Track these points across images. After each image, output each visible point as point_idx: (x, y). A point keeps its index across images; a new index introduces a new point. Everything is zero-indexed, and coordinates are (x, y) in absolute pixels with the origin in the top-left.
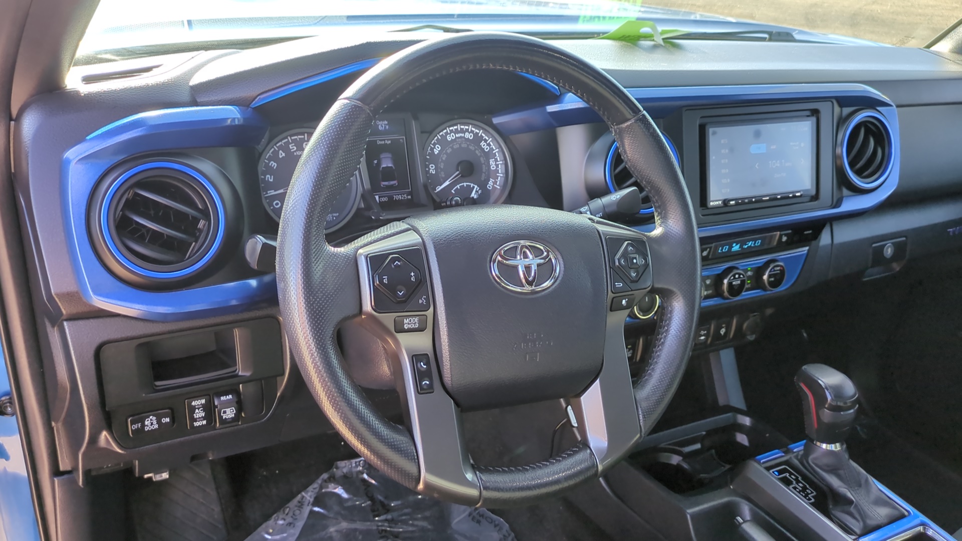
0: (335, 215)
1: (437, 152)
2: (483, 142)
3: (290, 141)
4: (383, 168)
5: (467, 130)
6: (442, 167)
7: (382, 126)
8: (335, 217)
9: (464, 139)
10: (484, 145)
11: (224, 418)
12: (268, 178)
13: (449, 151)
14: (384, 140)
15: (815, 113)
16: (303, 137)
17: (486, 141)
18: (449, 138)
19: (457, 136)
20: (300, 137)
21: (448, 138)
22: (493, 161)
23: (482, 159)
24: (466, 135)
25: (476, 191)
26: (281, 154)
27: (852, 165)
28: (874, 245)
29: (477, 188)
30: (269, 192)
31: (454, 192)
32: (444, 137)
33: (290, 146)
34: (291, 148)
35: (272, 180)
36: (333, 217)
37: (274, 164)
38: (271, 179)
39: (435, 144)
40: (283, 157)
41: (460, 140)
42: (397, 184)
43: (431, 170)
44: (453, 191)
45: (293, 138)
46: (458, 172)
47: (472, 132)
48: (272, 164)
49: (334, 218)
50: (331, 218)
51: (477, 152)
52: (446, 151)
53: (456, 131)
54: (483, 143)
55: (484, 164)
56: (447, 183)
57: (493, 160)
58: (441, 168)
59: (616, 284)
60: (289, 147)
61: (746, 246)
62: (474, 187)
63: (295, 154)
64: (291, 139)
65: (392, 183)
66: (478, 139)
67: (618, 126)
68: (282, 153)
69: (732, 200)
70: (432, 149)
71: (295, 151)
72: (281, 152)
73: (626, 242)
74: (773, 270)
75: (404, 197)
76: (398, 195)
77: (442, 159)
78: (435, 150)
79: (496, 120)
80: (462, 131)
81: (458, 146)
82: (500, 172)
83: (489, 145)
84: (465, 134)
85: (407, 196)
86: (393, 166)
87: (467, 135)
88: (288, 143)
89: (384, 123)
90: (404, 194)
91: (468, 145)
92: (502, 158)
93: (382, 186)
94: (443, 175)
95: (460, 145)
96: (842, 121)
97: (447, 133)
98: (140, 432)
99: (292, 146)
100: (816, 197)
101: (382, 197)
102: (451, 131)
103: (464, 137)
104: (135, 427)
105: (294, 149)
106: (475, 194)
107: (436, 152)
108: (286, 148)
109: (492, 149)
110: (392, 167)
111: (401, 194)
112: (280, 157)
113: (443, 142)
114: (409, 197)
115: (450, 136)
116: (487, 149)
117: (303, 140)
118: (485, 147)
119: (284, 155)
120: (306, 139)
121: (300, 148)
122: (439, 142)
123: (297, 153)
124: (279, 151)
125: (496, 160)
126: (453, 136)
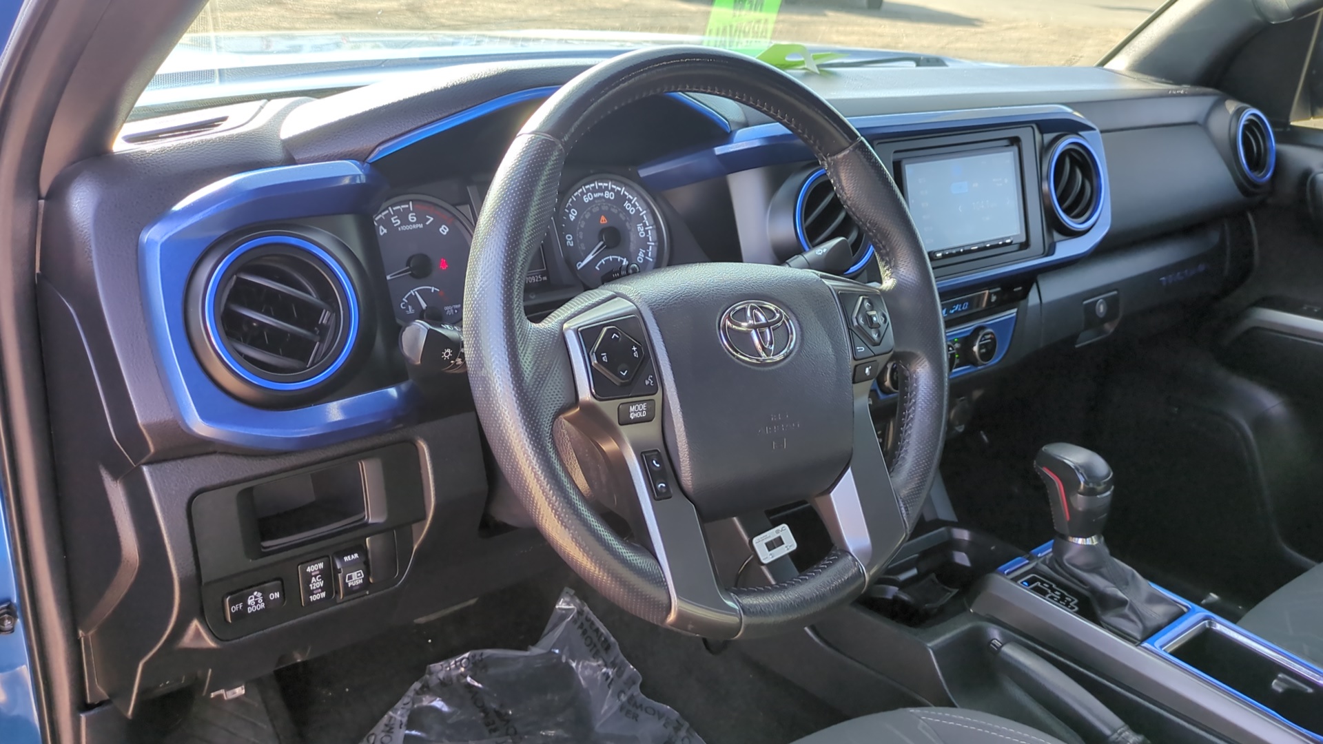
0: (456, 306)
1: (574, 217)
2: (627, 202)
3: (392, 213)
5: (606, 188)
6: (581, 237)
8: (457, 309)
9: (604, 200)
10: (628, 207)
11: (349, 586)
13: (587, 216)
15: (1015, 141)
16: (407, 206)
17: (630, 201)
18: (586, 200)
19: (596, 195)
20: (403, 206)
21: (585, 199)
22: (641, 226)
23: (628, 225)
24: (606, 194)
26: (382, 231)
27: (1061, 202)
28: (1085, 302)
29: (626, 262)
31: (598, 269)
32: (580, 198)
33: (392, 219)
34: (394, 222)
36: (454, 309)
39: (569, 209)
40: (385, 233)
41: (599, 201)
43: (568, 242)
44: (597, 268)
45: (394, 209)
46: (601, 243)
47: (613, 190)
49: (456, 311)
50: (452, 311)
51: (621, 215)
52: (584, 216)
53: (594, 191)
54: (626, 204)
55: (631, 230)
56: (590, 257)
57: (641, 224)
58: (579, 238)
59: (858, 348)
60: (391, 221)
61: (953, 311)
63: (399, 229)
64: (393, 210)
66: (620, 199)
67: (833, 158)
68: (383, 229)
69: (939, 251)
70: (567, 215)
71: (399, 226)
72: (381, 227)
73: (861, 298)
74: (983, 339)
75: (539, 279)
76: (531, 276)
77: (580, 227)
78: (570, 215)
79: (644, 173)
80: (601, 190)
81: (597, 209)
82: (650, 240)
83: (634, 206)
84: (604, 194)
85: (542, 277)
87: (608, 195)
88: (389, 216)
90: (538, 275)
91: (610, 208)
92: (653, 222)
94: (583, 247)
95: (600, 207)
96: (1045, 149)
97: (583, 193)
98: (241, 615)
99: (395, 220)
100: (1025, 245)
102: (588, 190)
103: (604, 197)
104: (235, 608)
105: (397, 222)
107: (572, 218)
108: (387, 223)
109: (638, 212)
111: (534, 275)
112: (381, 234)
113: (580, 205)
114: (545, 278)
115: (587, 197)
116: (632, 211)
117: (407, 211)
118: (630, 209)
119: (385, 231)
120: (411, 209)
121: (405, 222)
122: (574, 205)
123: (402, 228)
124: (379, 226)
125: (645, 225)
126: (591, 197)
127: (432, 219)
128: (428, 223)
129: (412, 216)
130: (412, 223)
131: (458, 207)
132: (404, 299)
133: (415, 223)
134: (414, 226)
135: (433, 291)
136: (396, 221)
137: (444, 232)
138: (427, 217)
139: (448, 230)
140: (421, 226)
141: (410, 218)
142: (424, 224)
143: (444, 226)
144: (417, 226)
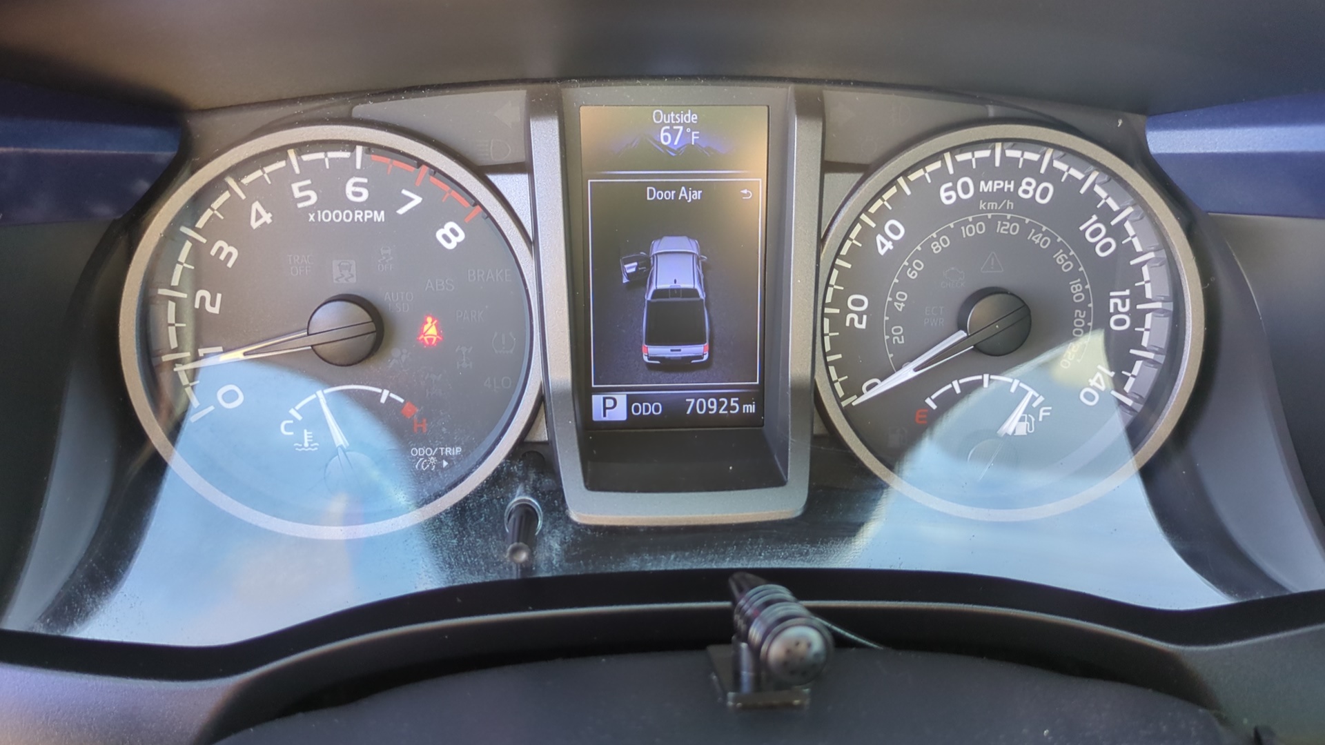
0: (448, 451)
1: (889, 245)
2: (1094, 218)
3: (297, 171)
4: (658, 293)
5: (1031, 169)
6: (900, 307)
7: (674, 133)
8: (447, 458)
9: (1011, 205)
10: (1096, 233)
12: (203, 299)
13: (937, 248)
14: (676, 187)
16: (346, 156)
17: (1106, 215)
18: (947, 196)
19: (986, 187)
20: (333, 156)
21: (943, 195)
22: (1123, 298)
23: (1076, 288)
24: (1024, 186)
25: (1029, 409)
26: (259, 217)
29: (1033, 399)
30: (202, 352)
31: (934, 407)
32: (928, 192)
33: (295, 187)
34: (297, 194)
35: (216, 310)
36: (439, 457)
37: (227, 249)
38: (213, 304)
39: (880, 217)
40: (266, 225)
41: (992, 205)
42: (706, 357)
43: (849, 316)
44: (928, 401)
45: (307, 160)
46: (961, 335)
47: (1052, 174)
48: (221, 249)
49: (444, 463)
50: (433, 460)
51: (1060, 257)
52: (927, 246)
53: (985, 170)
54: (1091, 225)
55: (1083, 306)
56: (907, 373)
57: (1127, 292)
58: (892, 310)
60: (291, 194)
62: (1021, 393)
63: (312, 218)
64: (300, 162)
65: (687, 351)
66: (1072, 207)
68: (265, 211)
70: (868, 235)
71: (314, 209)
72: (256, 206)
75: (729, 408)
76: (707, 397)
77: (903, 276)
78: (879, 238)
79: (1165, 142)
80: (1011, 170)
81: (979, 229)
82: (1146, 343)
83: (1117, 232)
84: (1018, 186)
85: (741, 404)
86: (697, 287)
87: (1028, 188)
88: (287, 177)
89: (682, 119)
90: (729, 396)
91: (1025, 229)
92: (1166, 291)
93: (646, 359)
94: (898, 336)
95: (991, 224)
97: (940, 176)
99: (301, 189)
101: (641, 399)
102: (963, 169)
103: (1013, 196)
105: (308, 198)
106: (1022, 420)
107: (884, 246)
108: (277, 197)
109: (1128, 252)
110: (692, 293)
111: (717, 396)
112: (255, 225)
113: (920, 209)
114: (748, 410)
115: (954, 188)
116: (1106, 247)
117: (347, 169)
118: (1100, 240)
119: (267, 218)
120: (358, 166)
121: (332, 197)
122: (900, 208)
123: (321, 216)
124: (249, 203)
125: (1138, 296)
126: (966, 190)
127: (417, 200)
128: (401, 211)
129: (356, 185)
130: (354, 206)
131: (492, 178)
132: (292, 412)
133: (362, 207)
134: (358, 215)
135: (383, 400)
136: (304, 194)
137: (449, 241)
138: (405, 192)
139: (462, 236)
140: (380, 217)
141: (350, 188)
142: (391, 214)
143: (451, 225)
144: (368, 215)
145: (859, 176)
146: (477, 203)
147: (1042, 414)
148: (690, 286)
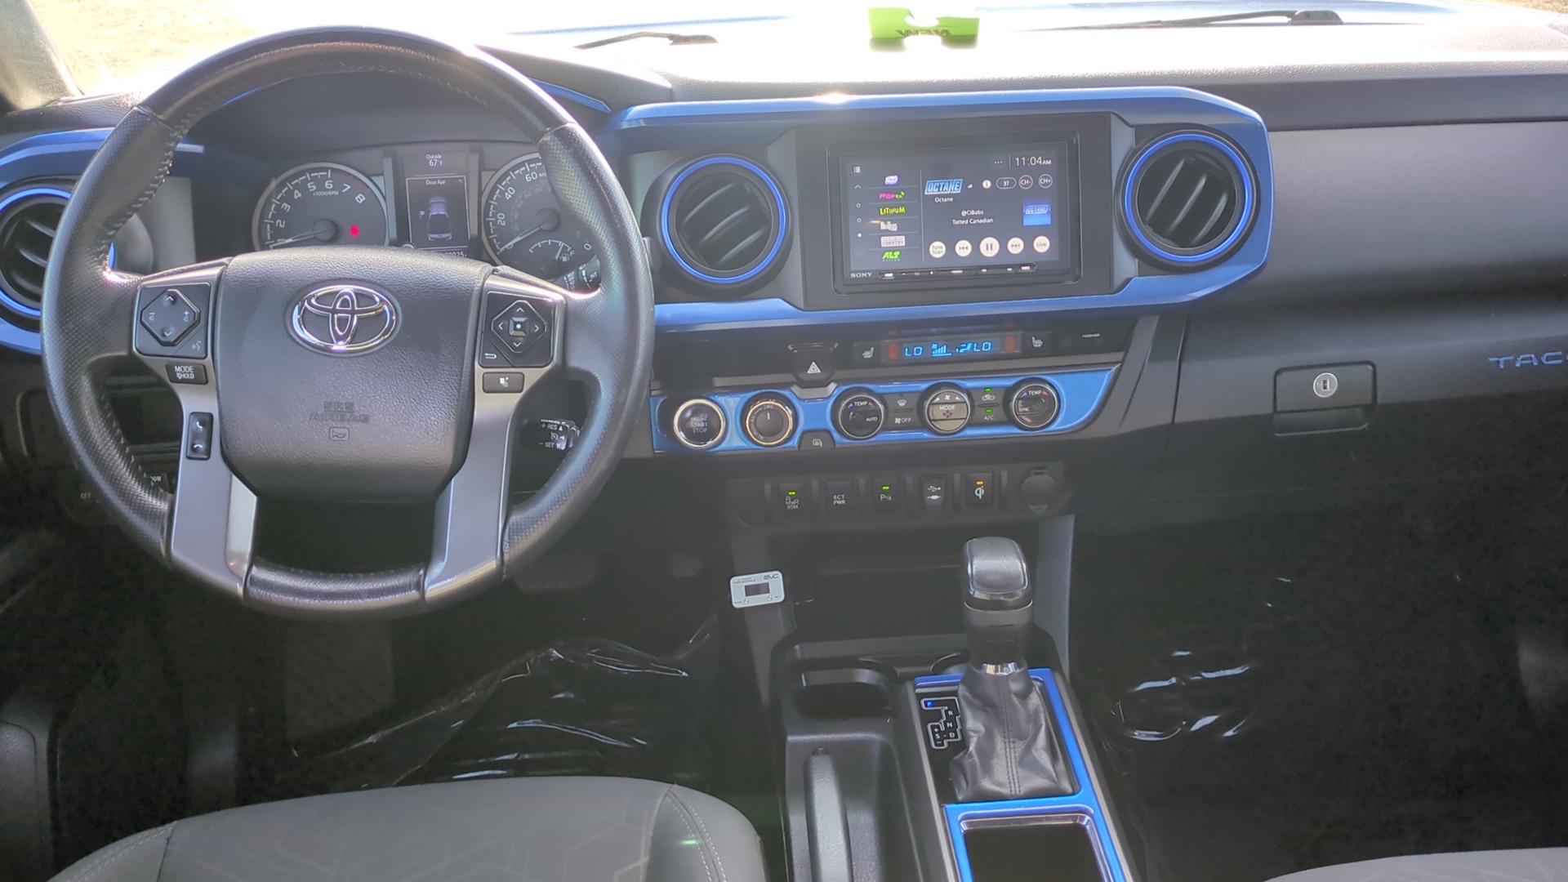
1: (510, 196)
3: (309, 179)
4: (432, 215)
6: (516, 217)
7: (434, 162)
12: (278, 223)
13: (526, 196)
14: (436, 180)
16: (325, 173)
19: (542, 175)
20: (321, 173)
21: (527, 178)
26: (297, 195)
30: (278, 240)
31: (532, 252)
32: (521, 177)
33: (309, 184)
34: (310, 187)
35: (283, 226)
37: (287, 206)
38: (282, 224)
39: (506, 186)
40: (299, 197)
41: (544, 181)
42: (450, 238)
43: (498, 221)
44: (529, 250)
45: (312, 175)
48: (284, 206)
52: (523, 196)
53: (540, 170)
56: (518, 238)
58: (513, 219)
59: (487, 354)
60: (307, 186)
63: (314, 194)
64: (310, 176)
65: (444, 236)
68: (299, 193)
70: (503, 193)
71: (315, 191)
72: (296, 191)
77: (516, 206)
78: (507, 194)
81: (541, 190)
86: (446, 214)
88: (306, 181)
89: (436, 157)
90: (460, 252)
93: (429, 239)
94: (515, 226)
95: (545, 188)
97: (525, 172)
99: (311, 185)
102: (533, 169)
107: (508, 196)
108: (302, 187)
110: (444, 215)
111: (456, 252)
112: (296, 197)
113: (520, 184)
115: (530, 176)
117: (325, 178)
119: (300, 195)
120: (329, 176)
121: (321, 187)
122: (512, 183)
123: (317, 193)
124: (294, 190)
126: (534, 176)
127: (349, 187)
128: (344, 191)
129: (329, 182)
130: (328, 190)
131: (373, 178)
133: (331, 190)
134: (330, 193)
136: (312, 187)
137: (359, 201)
138: (345, 184)
139: (364, 199)
140: (337, 193)
141: (326, 184)
142: (340, 192)
143: (360, 195)
144: (333, 192)
145: (493, 172)
146: (368, 187)
147: (571, 254)
148: (443, 213)
